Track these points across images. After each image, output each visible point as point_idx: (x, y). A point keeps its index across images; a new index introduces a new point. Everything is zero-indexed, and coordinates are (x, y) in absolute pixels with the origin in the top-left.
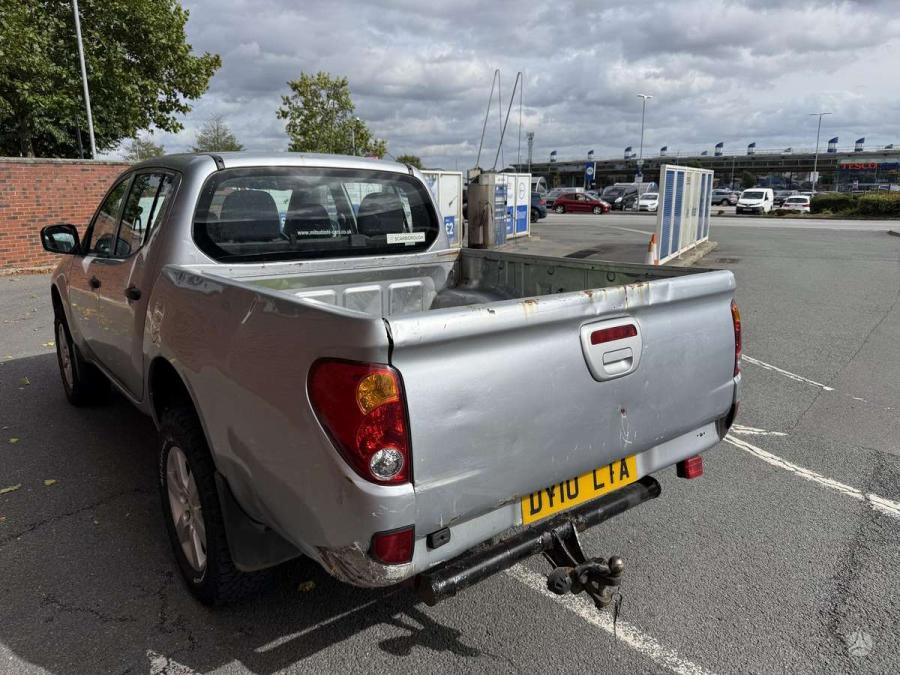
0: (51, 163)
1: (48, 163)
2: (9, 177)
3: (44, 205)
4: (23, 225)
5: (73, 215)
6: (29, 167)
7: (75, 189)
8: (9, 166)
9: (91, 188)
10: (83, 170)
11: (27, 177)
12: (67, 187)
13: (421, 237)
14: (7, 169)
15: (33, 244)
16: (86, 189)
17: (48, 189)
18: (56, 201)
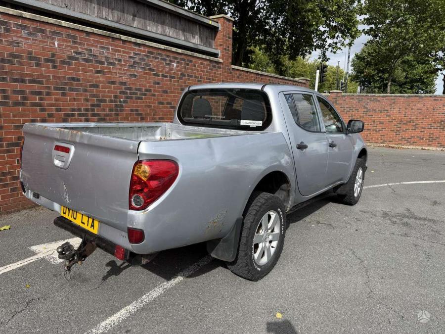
0: (417, 96)
1: (416, 96)
2: (394, 103)
3: (408, 117)
4: (395, 125)
5: (422, 122)
6: (405, 98)
7: (428, 109)
8: (395, 98)
9: (437, 110)
10: (435, 100)
11: (403, 103)
12: (423, 109)
13: (259, 123)
14: (394, 99)
15: (397, 134)
16: (434, 110)
17: (412, 109)
18: (414, 115)
